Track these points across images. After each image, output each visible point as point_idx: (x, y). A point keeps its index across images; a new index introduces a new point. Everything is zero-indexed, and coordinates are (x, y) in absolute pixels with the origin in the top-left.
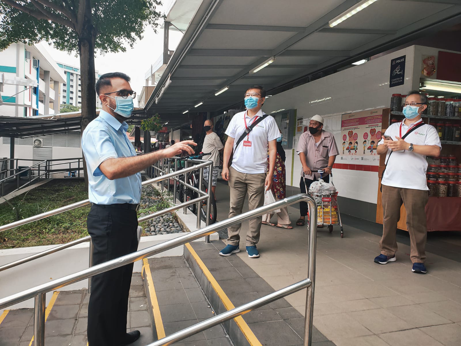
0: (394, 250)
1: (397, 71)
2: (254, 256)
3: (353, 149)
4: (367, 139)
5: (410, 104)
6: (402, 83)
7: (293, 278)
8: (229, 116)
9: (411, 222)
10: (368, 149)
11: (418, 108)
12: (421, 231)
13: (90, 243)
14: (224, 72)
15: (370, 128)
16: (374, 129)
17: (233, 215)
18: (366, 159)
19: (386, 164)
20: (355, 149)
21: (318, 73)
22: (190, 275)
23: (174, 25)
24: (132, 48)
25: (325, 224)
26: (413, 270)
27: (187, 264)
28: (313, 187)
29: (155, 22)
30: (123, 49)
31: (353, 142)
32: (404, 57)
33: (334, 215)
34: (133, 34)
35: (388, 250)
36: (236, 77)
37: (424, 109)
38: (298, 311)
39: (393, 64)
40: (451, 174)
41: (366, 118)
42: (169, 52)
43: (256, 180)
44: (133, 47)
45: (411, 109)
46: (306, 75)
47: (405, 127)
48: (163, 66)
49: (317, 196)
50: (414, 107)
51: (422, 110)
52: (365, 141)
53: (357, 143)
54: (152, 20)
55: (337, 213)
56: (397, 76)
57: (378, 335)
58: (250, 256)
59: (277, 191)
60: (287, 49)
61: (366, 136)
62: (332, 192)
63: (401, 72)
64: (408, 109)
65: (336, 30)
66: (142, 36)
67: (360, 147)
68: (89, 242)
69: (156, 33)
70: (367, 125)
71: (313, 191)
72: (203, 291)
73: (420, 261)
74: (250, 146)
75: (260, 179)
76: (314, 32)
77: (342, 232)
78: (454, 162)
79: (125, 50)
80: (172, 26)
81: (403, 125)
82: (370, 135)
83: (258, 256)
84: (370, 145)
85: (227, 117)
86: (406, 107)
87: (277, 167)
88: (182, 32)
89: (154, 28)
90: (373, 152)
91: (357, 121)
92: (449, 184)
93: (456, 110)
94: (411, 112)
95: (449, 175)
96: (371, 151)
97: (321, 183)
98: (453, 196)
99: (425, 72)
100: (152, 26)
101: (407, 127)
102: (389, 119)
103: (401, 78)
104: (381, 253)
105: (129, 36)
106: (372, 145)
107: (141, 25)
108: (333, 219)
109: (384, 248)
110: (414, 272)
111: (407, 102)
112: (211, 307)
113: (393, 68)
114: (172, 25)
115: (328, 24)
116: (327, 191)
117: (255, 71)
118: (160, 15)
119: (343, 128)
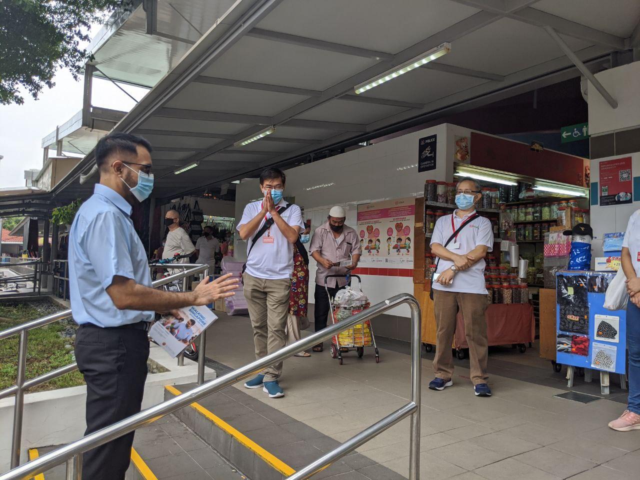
0: (451, 372)
1: (427, 153)
2: (279, 394)
3: (375, 248)
4: (391, 235)
5: (464, 192)
6: (434, 167)
7: (342, 418)
8: (189, 204)
9: (471, 333)
10: (394, 248)
11: (473, 196)
12: (481, 345)
13: (16, 398)
14: (192, 142)
15: (396, 223)
16: (401, 223)
17: (258, 336)
18: (391, 261)
19: (436, 264)
20: (377, 249)
21: (322, 151)
22: (185, 432)
23: (100, 71)
24: (36, 99)
25: (355, 345)
26: (477, 394)
27: (175, 417)
28: (339, 298)
29: (75, 63)
30: (19, 100)
31: (374, 239)
32: (435, 136)
33: (367, 333)
34: (36, 79)
35: (444, 372)
36: (210, 150)
37: (479, 198)
38: (368, 457)
39: (423, 143)
40: (493, 277)
41: (389, 209)
42: (92, 109)
43: (278, 286)
44: (38, 97)
45: (465, 198)
46: (307, 153)
47: (458, 219)
48: (82, 129)
49: (345, 308)
50: (468, 196)
51: (477, 200)
52: (390, 238)
53: (379, 240)
54: (71, 61)
55: (370, 330)
56: (427, 159)
57: (473, 471)
58: (271, 396)
59: (295, 304)
60: (292, 118)
61: (390, 231)
62: (364, 303)
63: (432, 155)
64: (462, 197)
65: (361, 97)
66: (52, 82)
67: (383, 245)
68: (14, 397)
69: (77, 80)
70: (391, 219)
71: (339, 302)
72: (216, 452)
73: (484, 382)
74: (273, 242)
75: (283, 287)
76: (333, 98)
77: (377, 355)
78: (494, 262)
79: (23, 102)
80: (98, 73)
81: (455, 217)
82: (395, 231)
83: (282, 394)
84: (396, 243)
85: (184, 205)
86: (460, 195)
87: (297, 272)
88: (113, 82)
89: (75, 73)
90: (400, 252)
91: (378, 214)
92: (493, 288)
93: (493, 202)
94: (465, 201)
95: (492, 278)
96: (398, 251)
97: (349, 292)
98: (498, 303)
99: (459, 156)
100: (70, 69)
101: (460, 220)
102: (424, 210)
103: (432, 161)
104: (436, 377)
105: (28, 81)
106: (399, 244)
107: (50, 66)
108: (366, 339)
109: (439, 369)
110: (478, 396)
111: (461, 189)
112: (236, 472)
113: (422, 149)
114: (97, 70)
115: (353, 89)
116: (358, 302)
117: (243, 144)
118: (85, 55)
119: (360, 222)
